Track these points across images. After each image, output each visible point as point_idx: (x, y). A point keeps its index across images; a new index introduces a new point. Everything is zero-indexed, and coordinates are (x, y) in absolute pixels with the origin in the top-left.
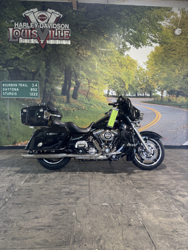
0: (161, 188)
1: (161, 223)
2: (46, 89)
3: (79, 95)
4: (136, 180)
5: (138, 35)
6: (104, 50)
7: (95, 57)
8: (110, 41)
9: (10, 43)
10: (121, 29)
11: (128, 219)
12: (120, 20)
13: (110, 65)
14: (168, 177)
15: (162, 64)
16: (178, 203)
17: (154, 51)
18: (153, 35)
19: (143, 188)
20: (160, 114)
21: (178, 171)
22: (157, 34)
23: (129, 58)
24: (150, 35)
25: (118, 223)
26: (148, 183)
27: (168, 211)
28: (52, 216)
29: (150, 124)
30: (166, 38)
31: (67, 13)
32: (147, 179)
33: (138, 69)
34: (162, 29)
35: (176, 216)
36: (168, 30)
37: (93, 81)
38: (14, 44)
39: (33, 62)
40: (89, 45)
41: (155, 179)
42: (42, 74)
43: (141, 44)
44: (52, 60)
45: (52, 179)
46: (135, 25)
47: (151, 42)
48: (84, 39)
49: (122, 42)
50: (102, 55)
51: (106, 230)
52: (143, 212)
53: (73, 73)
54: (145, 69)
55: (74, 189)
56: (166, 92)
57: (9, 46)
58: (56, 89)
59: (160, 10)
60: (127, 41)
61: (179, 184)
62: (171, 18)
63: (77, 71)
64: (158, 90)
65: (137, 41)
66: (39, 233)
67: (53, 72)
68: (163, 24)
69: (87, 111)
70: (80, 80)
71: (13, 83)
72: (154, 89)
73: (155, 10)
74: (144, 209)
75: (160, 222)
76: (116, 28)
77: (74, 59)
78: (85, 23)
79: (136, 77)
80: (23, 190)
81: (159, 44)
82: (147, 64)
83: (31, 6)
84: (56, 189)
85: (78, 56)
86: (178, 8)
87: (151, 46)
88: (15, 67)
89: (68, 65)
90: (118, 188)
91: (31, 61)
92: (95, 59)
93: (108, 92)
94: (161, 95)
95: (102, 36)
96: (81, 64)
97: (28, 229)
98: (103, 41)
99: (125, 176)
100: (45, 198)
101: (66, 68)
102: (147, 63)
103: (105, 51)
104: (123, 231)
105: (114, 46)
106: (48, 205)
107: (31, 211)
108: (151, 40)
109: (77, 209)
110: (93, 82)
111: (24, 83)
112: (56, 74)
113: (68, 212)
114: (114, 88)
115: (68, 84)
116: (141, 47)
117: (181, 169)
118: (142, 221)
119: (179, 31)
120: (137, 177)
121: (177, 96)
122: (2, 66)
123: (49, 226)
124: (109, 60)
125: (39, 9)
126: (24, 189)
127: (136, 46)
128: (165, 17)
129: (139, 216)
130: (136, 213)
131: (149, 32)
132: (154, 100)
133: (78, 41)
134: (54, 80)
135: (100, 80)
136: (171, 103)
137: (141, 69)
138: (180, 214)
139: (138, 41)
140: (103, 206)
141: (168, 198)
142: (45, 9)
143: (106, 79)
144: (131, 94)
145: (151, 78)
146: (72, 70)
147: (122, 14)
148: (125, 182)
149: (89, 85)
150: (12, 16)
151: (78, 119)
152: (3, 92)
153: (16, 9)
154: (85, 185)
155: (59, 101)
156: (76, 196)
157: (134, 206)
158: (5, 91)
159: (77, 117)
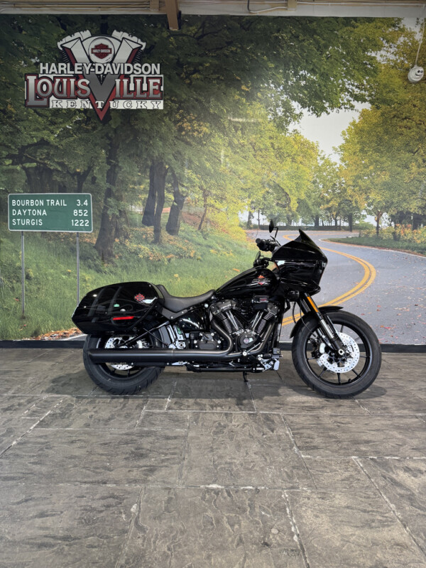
0: (362, 451)
1: (347, 541)
2: (108, 212)
3: (182, 224)
4: (303, 428)
5: (319, 86)
6: (240, 120)
7: (219, 136)
8: (255, 100)
9: (29, 109)
10: (281, 71)
11: (264, 527)
12: (278, 51)
13: (254, 155)
14: (383, 422)
15: (377, 150)
16: (399, 490)
17: (357, 121)
18: (356, 84)
19: (315, 448)
20: (373, 269)
21: (411, 408)
22: (365, 82)
23: (298, 138)
24: (349, 84)
25: (238, 537)
26: (330, 437)
27: (368, 512)
28: (80, 513)
29: (349, 293)
30: (388, 90)
31: (156, 39)
32: (330, 426)
33: (321, 163)
34: (377, 68)
35: (388, 526)
36: (393, 72)
37: (214, 192)
38: (39, 110)
39: (80, 151)
40: (207, 110)
41: (350, 425)
42: (99, 176)
43: (327, 105)
44: (120, 146)
45: (103, 420)
46: (314, 61)
47: (349, 101)
48: (195, 97)
49: (282, 101)
50: (236, 132)
51: (204, 554)
52: (305, 511)
53: (169, 174)
54: (336, 164)
55: (149, 447)
56: (387, 216)
57: (27, 116)
58: (131, 213)
59: (371, 25)
60: (294, 99)
61: (408, 440)
62: (398, 43)
63: (177, 171)
64: (370, 213)
65: (318, 99)
66: (38, 554)
67: (123, 172)
68: (379, 58)
69: (201, 261)
70: (184, 189)
71: (35, 198)
72: (358, 209)
73: (361, 26)
74: (311, 502)
75: (345, 539)
76: (268, 69)
77: (171, 142)
78: (197, 60)
79: (314, 182)
80: (29, 445)
81: (370, 105)
82: (341, 150)
83: (77, 26)
84: (105, 444)
85: (181, 135)
86: (416, 20)
87: (350, 110)
88: (40, 163)
89: (157, 157)
90: (255, 447)
91: (74, 149)
92: (220, 141)
93: (249, 218)
94: (375, 224)
95: (235, 88)
96: (188, 153)
97: (15, 542)
98: (239, 99)
99: (277, 417)
100: (75, 466)
101: (153, 163)
102: (343, 148)
103: (243, 124)
104: (245, 560)
105: (263, 112)
106: (77, 483)
107: (34, 496)
108: (351, 96)
109: (144, 497)
110: (215, 195)
111: (60, 198)
112: (129, 177)
113: (121, 503)
114: (263, 209)
115: (157, 199)
116: (327, 112)
117: (419, 402)
118: (298, 535)
119: (419, 72)
120: (305, 421)
121: (415, 227)
122: (11, 161)
123: (65, 538)
124: (251, 144)
125: (94, 31)
126: (31, 443)
127: (316, 109)
128: (384, 42)
129: (294, 521)
130: (288, 512)
131: (345, 77)
132: (360, 236)
133: (180, 102)
134: (126, 190)
135: (230, 189)
136: (400, 243)
137: (328, 163)
138: (399, 519)
139: (320, 99)
140: (208, 491)
141: (375, 475)
142: (108, 32)
143: (244, 187)
144: (303, 222)
145: (351, 183)
146: (167, 167)
147: (282, 37)
148: (275, 431)
149: (205, 201)
150: (35, 49)
151: (179, 280)
152: (12, 217)
153: (43, 33)
154: (175, 438)
155: (136, 237)
156: (148, 464)
157: (285, 495)
158: (16, 217)
159: (177, 275)
